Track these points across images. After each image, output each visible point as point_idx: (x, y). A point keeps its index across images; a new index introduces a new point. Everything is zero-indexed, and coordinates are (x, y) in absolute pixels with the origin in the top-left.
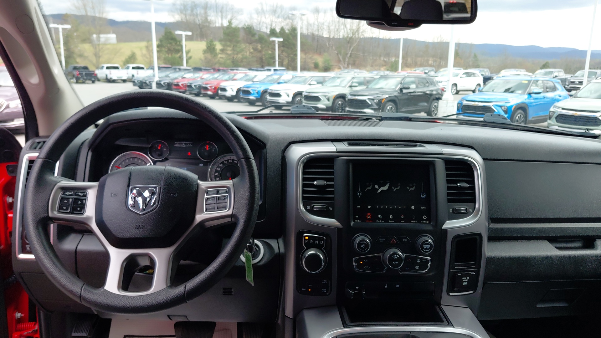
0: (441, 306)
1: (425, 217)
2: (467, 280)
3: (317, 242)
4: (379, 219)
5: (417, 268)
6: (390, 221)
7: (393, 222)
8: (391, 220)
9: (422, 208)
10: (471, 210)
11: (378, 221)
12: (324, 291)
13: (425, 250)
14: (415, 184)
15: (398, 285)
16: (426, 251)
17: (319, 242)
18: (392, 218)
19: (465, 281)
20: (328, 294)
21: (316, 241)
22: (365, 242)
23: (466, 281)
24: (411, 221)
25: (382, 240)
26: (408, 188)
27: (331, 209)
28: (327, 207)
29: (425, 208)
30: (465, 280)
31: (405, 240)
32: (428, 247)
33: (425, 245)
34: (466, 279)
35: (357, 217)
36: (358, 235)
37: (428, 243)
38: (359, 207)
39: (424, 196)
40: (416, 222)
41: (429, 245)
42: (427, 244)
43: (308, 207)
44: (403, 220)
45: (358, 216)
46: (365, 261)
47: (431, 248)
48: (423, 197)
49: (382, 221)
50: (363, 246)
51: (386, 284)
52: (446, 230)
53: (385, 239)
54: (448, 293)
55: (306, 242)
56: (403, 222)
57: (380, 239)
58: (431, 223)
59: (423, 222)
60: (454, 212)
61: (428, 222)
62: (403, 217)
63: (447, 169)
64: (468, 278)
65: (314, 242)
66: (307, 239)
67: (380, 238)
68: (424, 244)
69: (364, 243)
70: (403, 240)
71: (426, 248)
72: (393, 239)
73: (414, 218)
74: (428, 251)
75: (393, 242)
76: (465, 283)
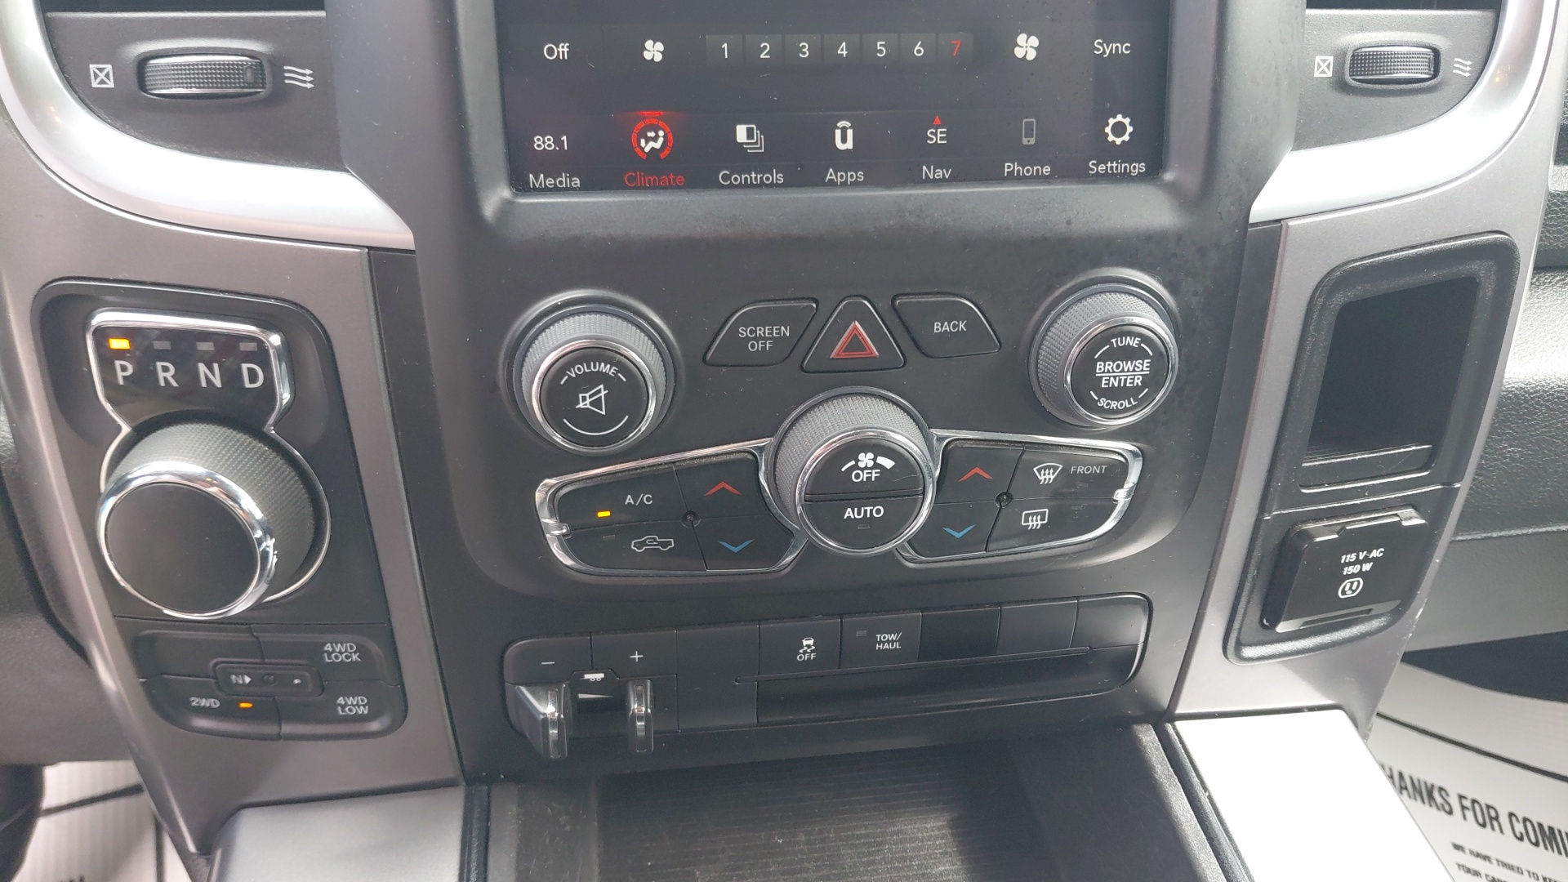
0: (1178, 724)
1: (1119, 129)
2: (1367, 567)
3: (210, 375)
4: (741, 159)
5: (1035, 523)
6: (831, 175)
7: (855, 184)
8: (844, 161)
9: (1104, 49)
10: (1462, 67)
11: (737, 179)
12: (354, 704)
13: (1103, 403)
15: (893, 637)
16: (1114, 405)
17: (232, 378)
18: (849, 145)
19: (1353, 575)
20: (375, 726)
21: (202, 367)
22: (605, 368)
23: (1361, 574)
24: (1008, 167)
25: (762, 337)
27: (301, 78)
28: (266, 69)
29: (1124, 48)
30: (1356, 569)
31: (947, 327)
32: (1134, 372)
33: (1110, 365)
34: (1366, 560)
35: (543, 143)
36: (556, 308)
37: (1133, 342)
38: (563, 49)
40: (1047, 170)
41: (1144, 355)
42: (1129, 354)
43: (102, 76)
44: (937, 156)
45: (558, 142)
46: (629, 500)
47: (1153, 381)
49: (768, 178)
50: (596, 403)
51: (807, 636)
52: (1275, 230)
53: (786, 331)
54: (1233, 644)
55: (120, 374)
56: (940, 173)
57: (743, 332)
58: (1168, 176)
59: (1102, 168)
60: (1349, 79)
61: (1139, 168)
62: (937, 136)
64: (1376, 553)
65: (186, 372)
66: (121, 354)
67: (745, 321)
68: (1104, 358)
69: (601, 378)
70: (937, 327)
71: (1116, 385)
72: (855, 328)
73: (1033, 141)
74: (1126, 404)
75: (856, 343)
76: (1352, 583)
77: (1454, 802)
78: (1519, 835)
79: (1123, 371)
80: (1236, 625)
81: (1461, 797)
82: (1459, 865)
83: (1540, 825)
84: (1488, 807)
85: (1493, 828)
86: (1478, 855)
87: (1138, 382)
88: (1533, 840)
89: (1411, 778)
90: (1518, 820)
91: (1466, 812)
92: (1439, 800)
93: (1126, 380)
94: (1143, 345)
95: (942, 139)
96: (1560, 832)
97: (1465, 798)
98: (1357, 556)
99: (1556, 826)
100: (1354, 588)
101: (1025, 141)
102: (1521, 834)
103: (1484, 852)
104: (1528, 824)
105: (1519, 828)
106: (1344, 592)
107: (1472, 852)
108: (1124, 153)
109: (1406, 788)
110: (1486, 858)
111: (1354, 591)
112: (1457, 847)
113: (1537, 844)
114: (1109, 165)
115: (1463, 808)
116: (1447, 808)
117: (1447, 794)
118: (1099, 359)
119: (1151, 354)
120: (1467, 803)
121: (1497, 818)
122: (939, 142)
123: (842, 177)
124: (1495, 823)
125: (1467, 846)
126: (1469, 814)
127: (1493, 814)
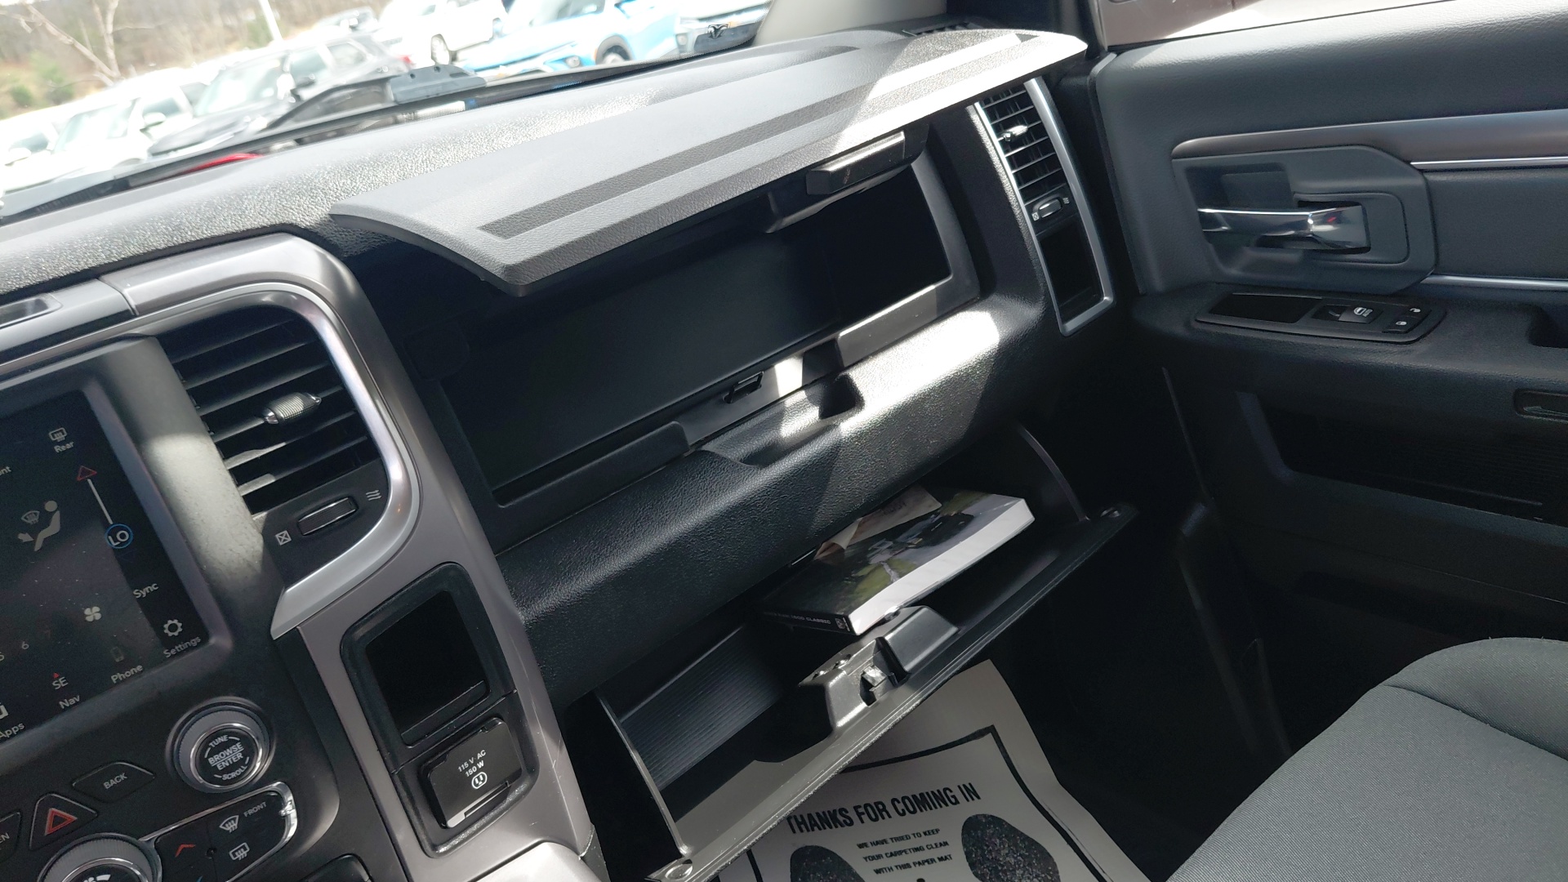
1: (173, 628)
2: (481, 764)
5: (242, 854)
6: (3, 735)
7: (20, 732)
8: (6, 723)
9: (141, 593)
10: (373, 497)
13: (226, 777)
14: (51, 506)
16: (233, 775)
18: (5, 714)
19: (474, 774)
23: (479, 770)
24: (114, 679)
26: (25, 537)
29: (153, 588)
30: (474, 769)
31: (113, 782)
32: (234, 753)
33: (217, 757)
34: (476, 762)
37: (223, 739)
39: (123, 536)
40: (139, 668)
41: (235, 742)
42: (225, 746)
44: (65, 693)
47: (249, 751)
48: (122, 544)
52: (292, 636)
53: (6, 837)
54: (430, 848)
56: (72, 701)
59: (173, 652)
60: (302, 537)
61: (196, 641)
62: (60, 683)
63: (185, 371)
64: (480, 755)
68: (211, 755)
70: (107, 785)
71: (228, 764)
72: (53, 812)
73: (122, 658)
74: (240, 771)
75: (57, 820)
76: (478, 778)
77: (852, 814)
78: (901, 812)
79: (227, 756)
80: (423, 837)
81: (856, 808)
82: (865, 858)
83: (914, 796)
84: (877, 804)
85: (883, 818)
86: (877, 843)
87: (240, 756)
88: (912, 810)
89: (818, 814)
90: (899, 802)
91: (863, 816)
92: (841, 819)
93: (232, 760)
94: (230, 738)
95: (64, 683)
96: (927, 793)
97: (860, 807)
98: (469, 763)
99: (924, 791)
100: (482, 778)
101: (117, 660)
102: (903, 810)
103: (880, 839)
104: (906, 801)
105: (900, 807)
106: (477, 785)
107: (873, 844)
108: (182, 638)
109: (816, 824)
110: (884, 842)
111: (483, 781)
112: (861, 846)
113: (914, 812)
114: (176, 648)
115: (859, 815)
116: (848, 821)
117: (847, 812)
118: (209, 757)
119: (238, 739)
120: (861, 810)
121: (884, 809)
122: (63, 685)
123: (9, 732)
124: (884, 813)
125: (868, 841)
126: (865, 817)
127: (881, 807)
